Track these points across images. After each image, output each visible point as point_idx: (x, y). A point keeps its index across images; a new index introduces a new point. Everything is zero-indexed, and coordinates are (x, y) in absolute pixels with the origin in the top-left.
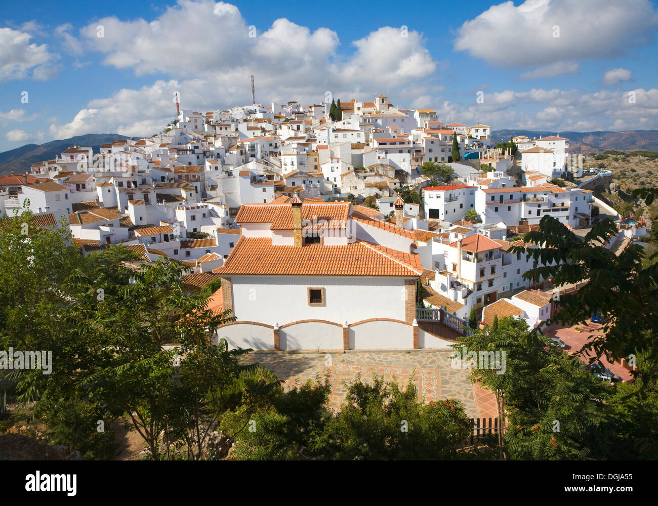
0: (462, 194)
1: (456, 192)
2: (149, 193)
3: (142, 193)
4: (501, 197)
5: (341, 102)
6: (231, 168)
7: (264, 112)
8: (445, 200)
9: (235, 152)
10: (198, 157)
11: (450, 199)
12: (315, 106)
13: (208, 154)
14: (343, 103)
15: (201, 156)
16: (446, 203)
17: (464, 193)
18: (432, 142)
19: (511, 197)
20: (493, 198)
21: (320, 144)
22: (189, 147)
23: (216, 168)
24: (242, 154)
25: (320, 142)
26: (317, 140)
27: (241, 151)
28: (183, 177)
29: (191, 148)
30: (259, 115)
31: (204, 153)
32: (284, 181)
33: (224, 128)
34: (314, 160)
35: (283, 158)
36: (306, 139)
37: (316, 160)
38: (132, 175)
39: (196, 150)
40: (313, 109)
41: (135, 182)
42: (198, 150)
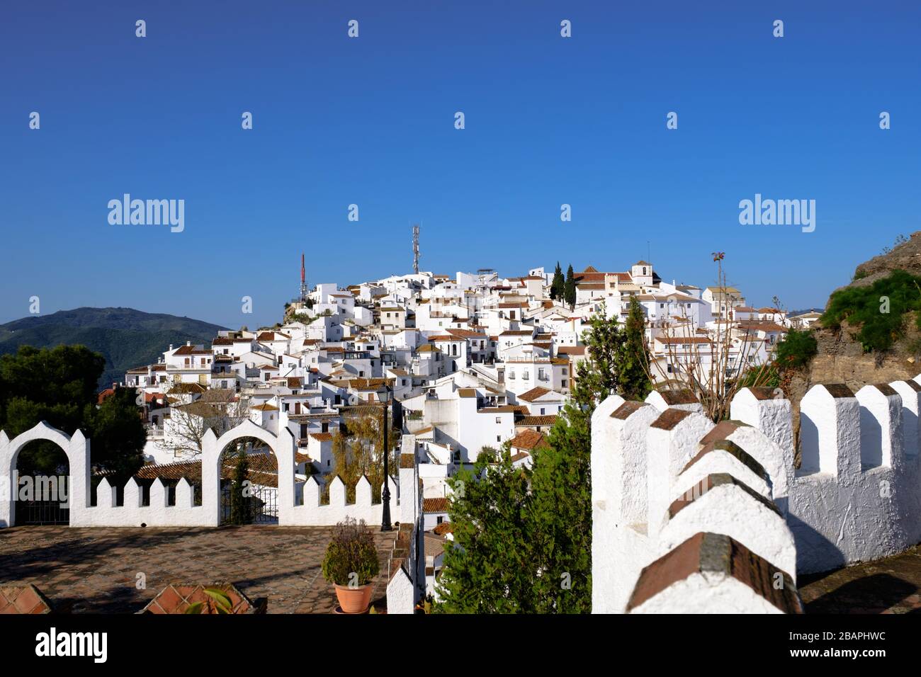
2: (329, 423)
6: (431, 383)
9: (426, 355)
10: (372, 364)
13: (387, 359)
15: (377, 362)
21: (563, 345)
22: (359, 348)
23: (404, 382)
24: (437, 359)
25: (562, 341)
26: (559, 338)
27: (437, 354)
28: (366, 397)
29: (362, 349)
30: (439, 293)
31: (381, 357)
32: (529, 406)
33: (393, 314)
34: (561, 372)
35: (508, 367)
36: (534, 334)
37: (564, 372)
38: (295, 393)
39: (371, 352)
40: (526, 282)
41: (307, 405)
42: (374, 353)
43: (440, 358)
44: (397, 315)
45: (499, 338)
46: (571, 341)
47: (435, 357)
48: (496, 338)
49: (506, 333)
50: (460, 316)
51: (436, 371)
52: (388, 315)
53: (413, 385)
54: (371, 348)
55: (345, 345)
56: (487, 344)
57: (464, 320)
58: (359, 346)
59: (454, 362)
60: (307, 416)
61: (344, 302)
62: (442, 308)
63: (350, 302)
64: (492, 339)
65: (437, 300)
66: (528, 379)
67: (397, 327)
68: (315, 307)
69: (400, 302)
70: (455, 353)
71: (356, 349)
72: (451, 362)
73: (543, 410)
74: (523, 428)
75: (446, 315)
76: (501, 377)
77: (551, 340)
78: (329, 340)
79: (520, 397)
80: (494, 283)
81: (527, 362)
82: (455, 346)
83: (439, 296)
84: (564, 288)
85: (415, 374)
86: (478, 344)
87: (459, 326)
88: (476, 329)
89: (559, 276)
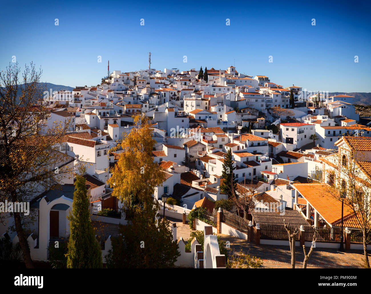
0: (306, 129)
1: (302, 128)
2: (117, 120)
3: (113, 120)
4: (334, 132)
5: (207, 69)
6: (157, 107)
7: (161, 74)
8: (298, 132)
9: (155, 97)
10: (134, 99)
11: (300, 132)
12: (191, 71)
13: (139, 97)
14: (209, 70)
15: (136, 98)
16: (298, 134)
18: (277, 96)
19: (340, 132)
20: (329, 132)
22: (129, 93)
23: (146, 106)
24: (158, 98)
25: (205, 93)
26: (203, 92)
27: (158, 96)
28: (131, 111)
29: (130, 94)
30: (158, 75)
31: (137, 97)
32: (194, 116)
33: (141, 82)
34: (205, 103)
35: (185, 102)
36: (194, 90)
37: (206, 103)
38: (103, 108)
39: (134, 95)
40: (190, 73)
41: (108, 113)
42: (135, 95)
43: (160, 98)
44: (143, 82)
45: (181, 91)
46: (209, 93)
49: (183, 90)
50: (166, 84)
51: (158, 102)
53: (149, 107)
54: (133, 93)
55: (123, 92)
56: (176, 93)
57: (168, 85)
58: (129, 92)
59: (164, 100)
60: (108, 118)
61: (123, 77)
62: (160, 81)
63: (126, 77)
64: (179, 92)
65: (157, 78)
66: (193, 106)
67: (143, 87)
68: (113, 79)
69: (144, 78)
70: (165, 96)
71: (128, 93)
72: (163, 99)
73: (200, 118)
74: (192, 124)
75: (161, 83)
76: (182, 105)
77: (201, 92)
78: (117, 91)
79: (190, 112)
80: (178, 73)
81: (192, 100)
82: (165, 94)
83: (158, 77)
84: (204, 75)
85: (150, 103)
86: (173, 93)
87: (166, 87)
88: (172, 88)
89: (201, 71)
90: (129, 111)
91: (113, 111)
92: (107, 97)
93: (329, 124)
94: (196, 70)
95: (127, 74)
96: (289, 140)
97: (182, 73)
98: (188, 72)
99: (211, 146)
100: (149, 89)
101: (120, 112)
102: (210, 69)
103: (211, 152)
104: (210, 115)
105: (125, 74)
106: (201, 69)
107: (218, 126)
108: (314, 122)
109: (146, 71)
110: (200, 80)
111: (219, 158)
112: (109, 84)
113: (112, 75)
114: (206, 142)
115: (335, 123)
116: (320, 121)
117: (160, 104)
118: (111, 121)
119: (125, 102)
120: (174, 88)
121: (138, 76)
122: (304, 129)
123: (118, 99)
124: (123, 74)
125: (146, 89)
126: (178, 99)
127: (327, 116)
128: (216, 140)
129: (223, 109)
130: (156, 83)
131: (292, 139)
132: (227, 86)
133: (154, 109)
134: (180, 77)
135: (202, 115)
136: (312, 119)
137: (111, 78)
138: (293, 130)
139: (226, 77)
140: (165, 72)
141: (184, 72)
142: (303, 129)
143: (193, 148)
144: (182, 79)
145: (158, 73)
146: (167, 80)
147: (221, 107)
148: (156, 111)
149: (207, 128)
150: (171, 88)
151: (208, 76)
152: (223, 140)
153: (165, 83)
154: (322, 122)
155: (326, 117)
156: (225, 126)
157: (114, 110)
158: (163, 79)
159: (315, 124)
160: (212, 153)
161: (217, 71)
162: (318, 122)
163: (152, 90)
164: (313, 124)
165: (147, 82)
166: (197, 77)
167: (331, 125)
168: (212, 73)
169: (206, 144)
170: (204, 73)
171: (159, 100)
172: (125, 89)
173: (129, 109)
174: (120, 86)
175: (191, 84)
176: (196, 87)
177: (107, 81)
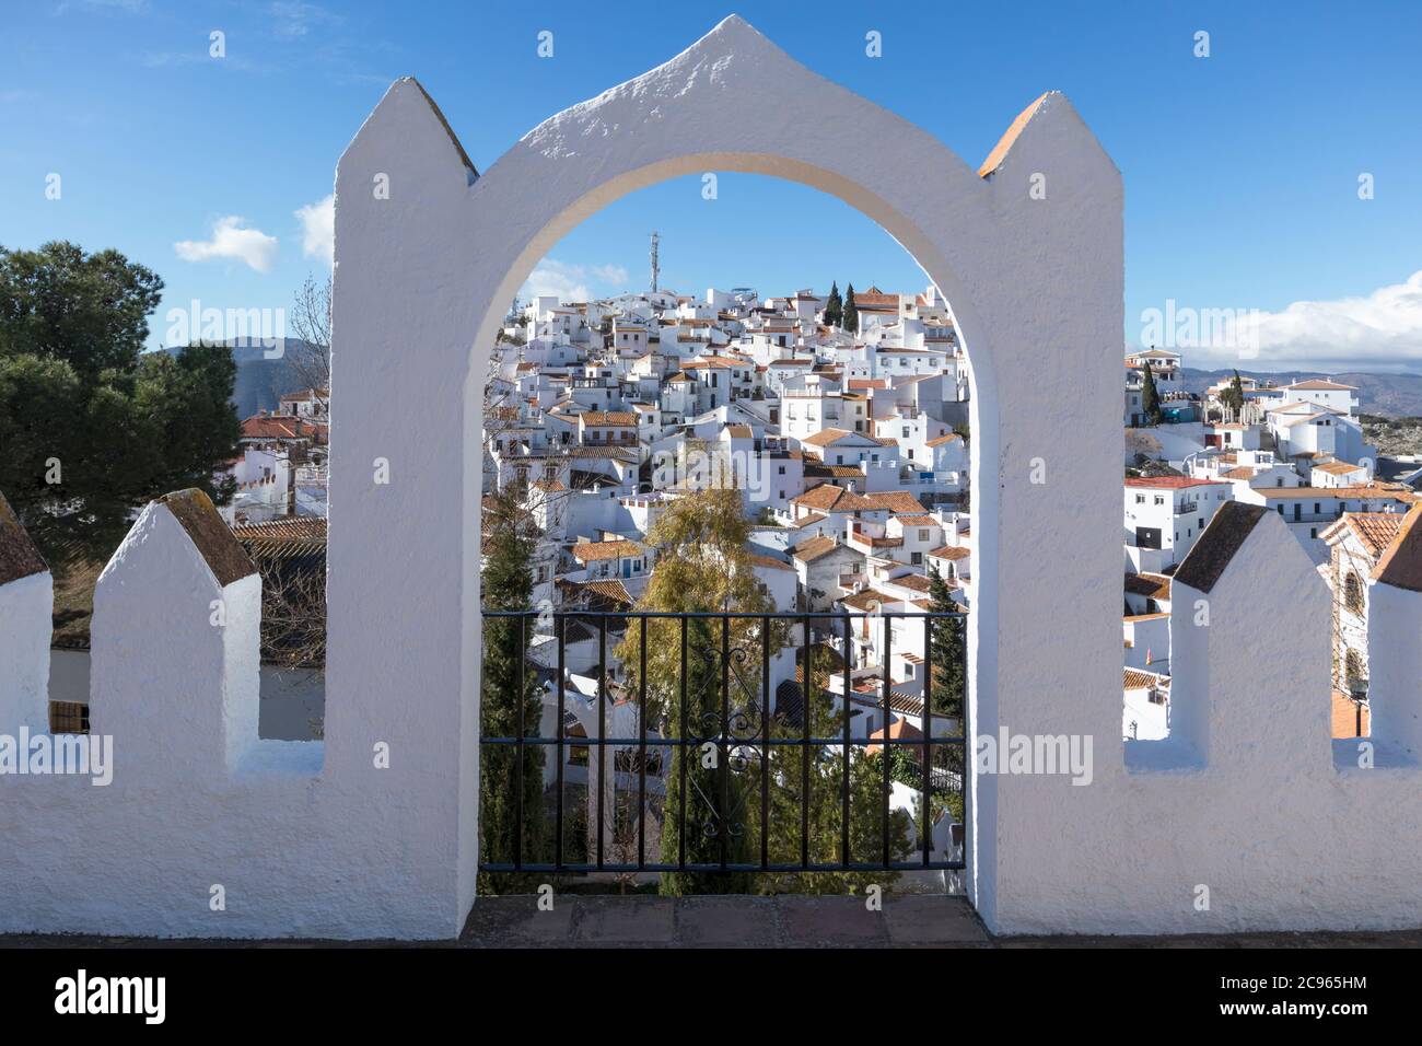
0: (1202, 497)
1: (1191, 492)
4: (1298, 507)
5: (855, 292)
6: (689, 421)
7: (697, 307)
8: (1175, 510)
9: (681, 386)
10: (609, 394)
11: (1183, 508)
13: (628, 388)
15: (615, 392)
16: (1177, 516)
17: (1206, 495)
19: (1317, 506)
20: (1280, 509)
21: (854, 378)
22: (591, 373)
23: (651, 419)
24: (692, 392)
25: (853, 373)
26: (847, 369)
27: (692, 385)
28: (603, 437)
29: (595, 376)
30: (687, 312)
31: (620, 387)
32: (820, 453)
33: (631, 336)
34: (855, 410)
35: (785, 404)
36: (812, 365)
37: (859, 410)
38: (509, 427)
39: (608, 379)
40: (795, 304)
41: (526, 443)
42: (611, 381)
43: (696, 390)
44: (636, 337)
45: (769, 369)
46: (865, 373)
47: (689, 391)
48: (765, 369)
49: (777, 363)
50: (713, 341)
51: (690, 406)
52: (626, 337)
53: (662, 424)
54: (607, 374)
55: (571, 370)
56: (752, 375)
57: (723, 346)
58: (591, 370)
59: (713, 397)
60: (526, 458)
61: (568, 320)
62: (692, 331)
63: (575, 320)
64: (759, 369)
65: (685, 322)
66: (813, 419)
67: (636, 351)
68: (531, 326)
69: (638, 322)
70: (714, 385)
71: (588, 376)
72: (709, 395)
73: (840, 459)
74: (813, 480)
75: (699, 339)
76: (775, 416)
77: (837, 371)
78: (549, 365)
79: (805, 441)
80: (755, 304)
81: (810, 397)
82: (714, 376)
83: (687, 317)
84: (843, 312)
85: (664, 408)
86: (742, 375)
87: (715, 353)
88: (738, 357)
89: (835, 298)
90: (596, 435)
91: (541, 435)
92: (518, 389)
93: (1280, 483)
94: (815, 294)
95: (580, 308)
96: (1148, 536)
97: (769, 305)
98: (789, 300)
99: (884, 555)
100: (661, 359)
101: (566, 438)
102: (865, 292)
103: (885, 575)
104: (874, 451)
105: (574, 310)
106: (835, 290)
107: (905, 489)
108: (1228, 473)
109: (643, 299)
110: (832, 329)
111: (913, 598)
112: (518, 341)
113: (529, 312)
114: (865, 542)
115: (1297, 478)
116: (1249, 470)
117: (697, 411)
118: (537, 469)
119: (578, 407)
120: (744, 358)
121: (615, 316)
122: (1197, 498)
123: (554, 394)
124: (567, 309)
125: (648, 359)
126: (758, 395)
127: (1272, 453)
128: (901, 536)
129: (916, 429)
130: (682, 339)
131: (1156, 534)
132: (926, 349)
133: (681, 429)
134: (762, 317)
135: (849, 449)
136: (1223, 465)
137: (523, 322)
138: (1158, 501)
139: (921, 318)
140: (710, 300)
141: (776, 301)
142: (1193, 499)
143: (822, 562)
144: (768, 324)
145: (684, 306)
146: (720, 329)
147: (909, 423)
148: (688, 435)
149: (865, 496)
150: (733, 356)
151: (860, 314)
152: (924, 536)
153: (711, 339)
154: (1255, 473)
155: (1269, 456)
156: (925, 488)
157: (544, 432)
158: (705, 326)
159: (1231, 480)
160: (888, 579)
161: (890, 296)
162: (1243, 473)
163: (668, 363)
164: (1224, 480)
165: (648, 335)
166: (819, 319)
167: (1287, 484)
168: (873, 303)
169: (867, 550)
170: (844, 304)
171: (694, 398)
172: (575, 361)
173: (596, 429)
174: (559, 350)
175: (801, 342)
176: (818, 353)
177: (510, 331)
